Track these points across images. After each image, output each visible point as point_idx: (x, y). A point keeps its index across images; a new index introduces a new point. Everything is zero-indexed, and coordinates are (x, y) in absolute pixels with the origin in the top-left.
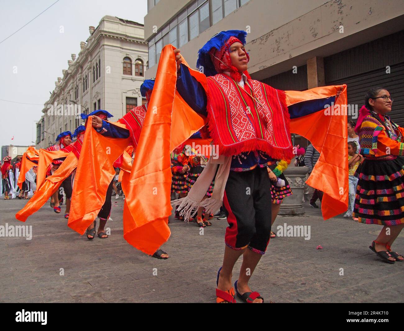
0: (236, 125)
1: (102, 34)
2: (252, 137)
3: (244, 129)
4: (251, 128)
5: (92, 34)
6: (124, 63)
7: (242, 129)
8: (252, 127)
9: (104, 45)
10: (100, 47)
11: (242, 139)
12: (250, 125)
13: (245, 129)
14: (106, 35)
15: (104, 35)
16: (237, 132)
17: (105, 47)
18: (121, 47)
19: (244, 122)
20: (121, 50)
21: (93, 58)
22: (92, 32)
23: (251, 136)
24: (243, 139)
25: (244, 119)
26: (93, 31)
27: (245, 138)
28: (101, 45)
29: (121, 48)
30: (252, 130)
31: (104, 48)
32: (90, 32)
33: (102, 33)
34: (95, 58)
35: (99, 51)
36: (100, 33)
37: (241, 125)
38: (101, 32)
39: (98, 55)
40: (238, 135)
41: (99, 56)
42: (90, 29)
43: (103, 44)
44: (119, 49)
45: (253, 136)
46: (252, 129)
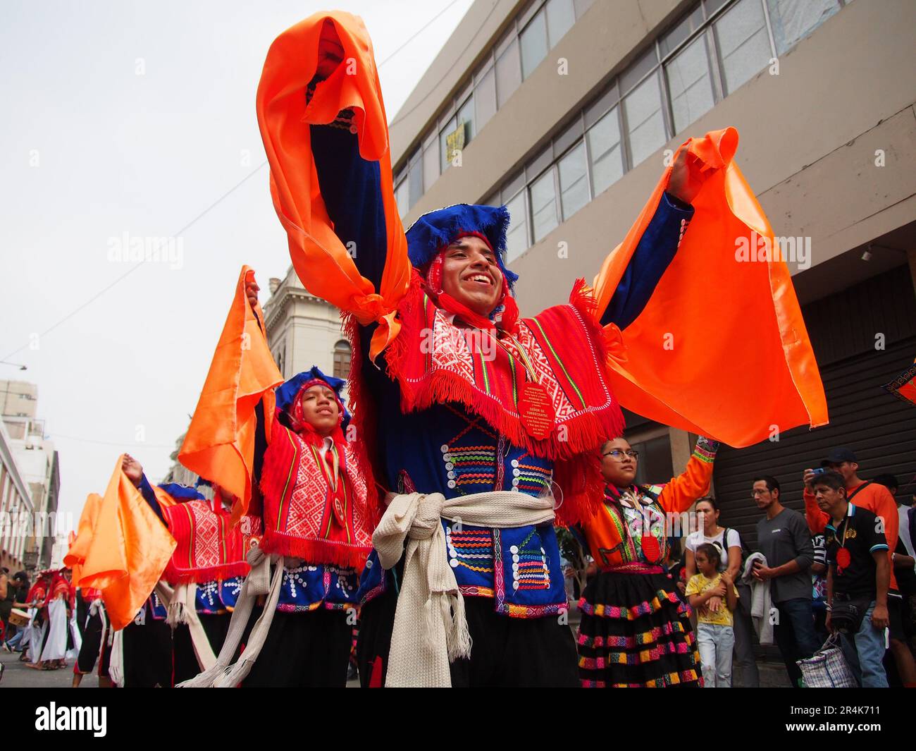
0: (298, 503)
1: (291, 295)
2: (308, 536)
3: (307, 513)
4: (318, 520)
5: (275, 293)
6: (337, 353)
7: (304, 513)
8: (320, 518)
9: (293, 317)
10: (285, 321)
11: (292, 530)
12: (320, 513)
13: (308, 516)
14: (298, 297)
15: (294, 297)
16: (293, 515)
17: (296, 320)
18: (330, 319)
19: (315, 501)
20: (331, 326)
21: (273, 343)
22: (274, 290)
23: (308, 533)
24: (294, 531)
25: (319, 495)
26: (276, 286)
27: (297, 531)
28: (288, 317)
29: (330, 322)
30: (316, 524)
31: (294, 324)
32: (271, 289)
33: (291, 292)
34: (278, 344)
35: (284, 331)
36: (287, 293)
37: (308, 504)
38: (288, 291)
39: (282, 339)
40: (291, 519)
41: (285, 341)
42: (270, 284)
43: (292, 315)
44: (327, 324)
45: (312, 534)
46: (318, 523)
